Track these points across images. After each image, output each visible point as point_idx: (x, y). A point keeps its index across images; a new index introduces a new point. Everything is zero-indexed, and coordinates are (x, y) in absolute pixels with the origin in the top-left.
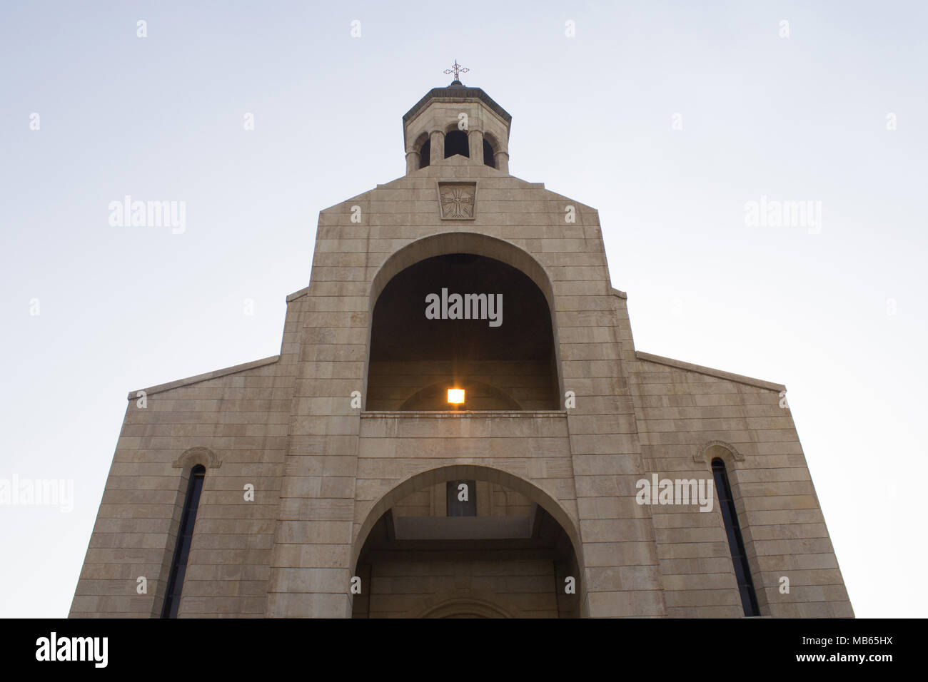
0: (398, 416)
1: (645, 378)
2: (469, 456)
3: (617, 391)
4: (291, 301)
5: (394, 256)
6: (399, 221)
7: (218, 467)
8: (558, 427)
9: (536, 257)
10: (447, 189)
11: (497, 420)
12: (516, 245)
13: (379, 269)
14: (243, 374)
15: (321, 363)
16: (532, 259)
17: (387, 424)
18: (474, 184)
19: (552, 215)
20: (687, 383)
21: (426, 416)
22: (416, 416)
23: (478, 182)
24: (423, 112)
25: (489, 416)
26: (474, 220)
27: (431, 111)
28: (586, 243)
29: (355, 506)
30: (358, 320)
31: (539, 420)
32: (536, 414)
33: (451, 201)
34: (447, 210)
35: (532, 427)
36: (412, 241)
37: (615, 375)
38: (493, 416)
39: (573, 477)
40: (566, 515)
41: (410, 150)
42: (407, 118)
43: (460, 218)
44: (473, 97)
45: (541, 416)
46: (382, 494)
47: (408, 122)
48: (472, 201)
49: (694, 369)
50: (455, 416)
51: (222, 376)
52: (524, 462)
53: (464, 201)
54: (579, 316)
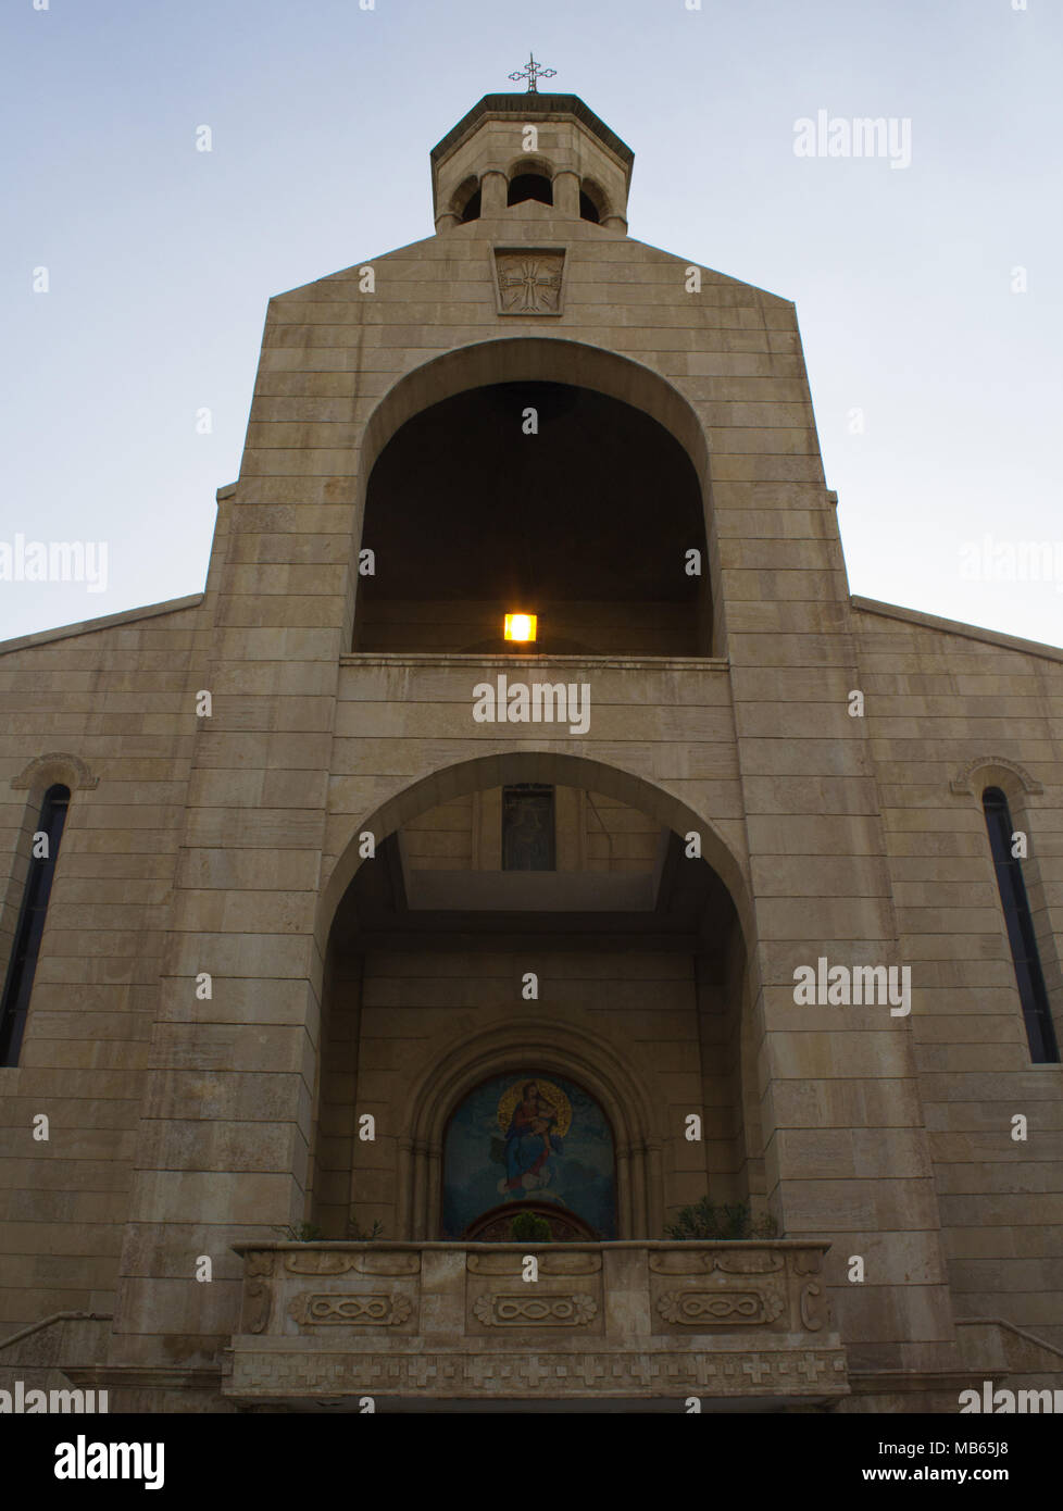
0: (411, 663)
1: (866, 643)
2: (544, 736)
3: (825, 626)
4: (226, 498)
5: (409, 380)
6: (418, 316)
7: (93, 788)
8: (713, 689)
9: (677, 385)
10: (510, 261)
11: (597, 673)
12: (639, 362)
13: (379, 401)
14: (137, 626)
15: (266, 567)
16: (668, 388)
17: (389, 676)
18: (561, 253)
19: (708, 311)
20: (943, 654)
21: (462, 663)
22: (443, 663)
23: (568, 249)
24: (468, 139)
25: (583, 665)
26: (560, 316)
27: (484, 136)
28: (771, 361)
29: (327, 822)
30: (338, 491)
31: (677, 675)
32: (670, 663)
33: (517, 283)
34: (509, 298)
35: (664, 686)
36: (443, 352)
37: (820, 597)
38: (590, 665)
39: (739, 778)
40: (724, 846)
41: (444, 210)
42: (439, 155)
43: (532, 312)
44: (563, 111)
45: (680, 667)
46: (378, 803)
47: (442, 160)
48: (557, 284)
49: (957, 630)
50: (517, 664)
51: (101, 630)
52: (648, 748)
53: (542, 284)
54: (756, 490)
